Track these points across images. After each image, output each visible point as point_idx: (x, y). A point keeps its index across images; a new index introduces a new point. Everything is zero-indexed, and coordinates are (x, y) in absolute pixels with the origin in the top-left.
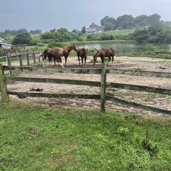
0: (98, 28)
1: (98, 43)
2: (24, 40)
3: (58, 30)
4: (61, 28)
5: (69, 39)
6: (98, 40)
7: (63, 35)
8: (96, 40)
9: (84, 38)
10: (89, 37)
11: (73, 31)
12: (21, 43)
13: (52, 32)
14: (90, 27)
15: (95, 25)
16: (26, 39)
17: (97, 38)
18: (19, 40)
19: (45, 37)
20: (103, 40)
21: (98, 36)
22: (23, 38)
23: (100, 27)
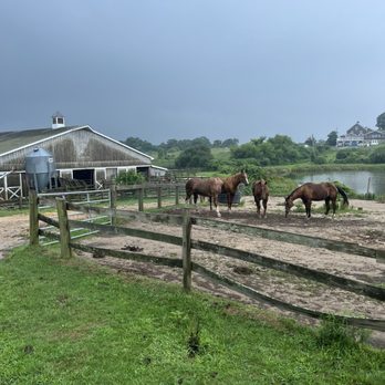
0: (368, 134)
1: (363, 169)
2: (197, 160)
3: (270, 140)
4: (277, 136)
5: (293, 158)
6: (363, 161)
7: (280, 150)
8: (358, 162)
9: (331, 157)
10: (341, 156)
11: (307, 142)
12: (191, 166)
13: (256, 143)
14: (349, 132)
15: (361, 128)
16: (202, 158)
17: (363, 157)
18: (188, 160)
19: (241, 154)
20: (376, 162)
21: (366, 154)
22: (195, 156)
23: (375, 133)
